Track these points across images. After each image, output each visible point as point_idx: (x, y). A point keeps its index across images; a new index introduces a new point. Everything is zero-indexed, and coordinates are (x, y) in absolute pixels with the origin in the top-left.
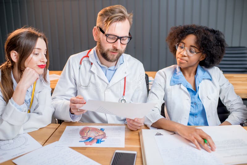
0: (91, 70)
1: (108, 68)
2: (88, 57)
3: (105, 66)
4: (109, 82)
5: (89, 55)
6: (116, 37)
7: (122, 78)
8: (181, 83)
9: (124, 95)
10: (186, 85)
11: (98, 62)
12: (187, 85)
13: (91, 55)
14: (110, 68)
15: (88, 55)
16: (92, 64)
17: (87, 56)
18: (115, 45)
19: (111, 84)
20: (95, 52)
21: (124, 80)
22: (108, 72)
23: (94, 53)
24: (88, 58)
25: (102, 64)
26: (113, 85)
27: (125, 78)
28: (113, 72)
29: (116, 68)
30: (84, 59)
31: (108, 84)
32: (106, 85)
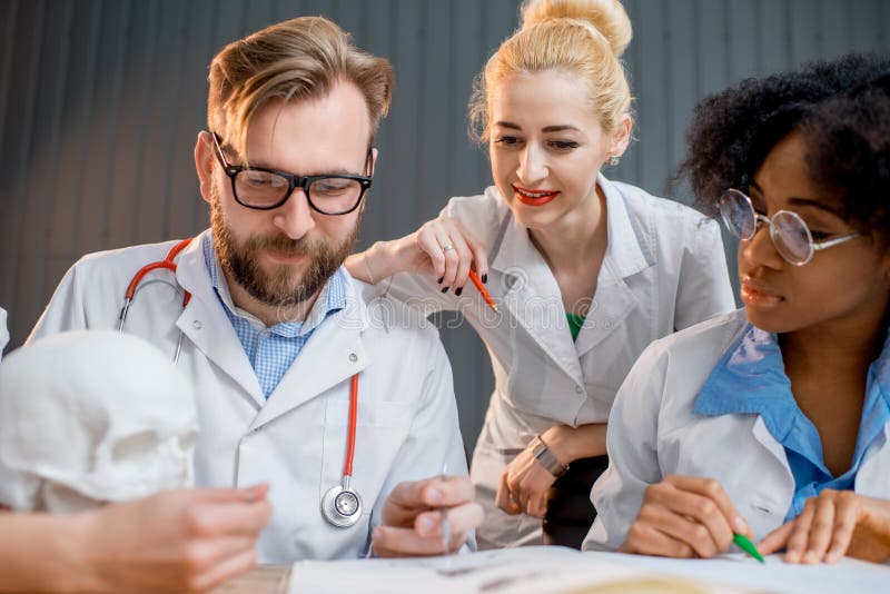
0: (177, 323)
1: (268, 325)
2: (173, 268)
3: (251, 319)
4: (267, 397)
5: (179, 260)
7: (341, 380)
8: (757, 415)
9: (347, 471)
10: (784, 431)
11: (221, 291)
12: (789, 432)
13: (190, 256)
14: (275, 330)
15: (175, 260)
16: (187, 296)
17: (169, 265)
19: (273, 409)
21: (346, 392)
22: (266, 345)
23: (206, 252)
24: (171, 273)
25: (236, 305)
26: (284, 415)
27: (354, 380)
28: (290, 348)
29: (305, 331)
30: (148, 277)
31: (259, 409)
32: (252, 411)
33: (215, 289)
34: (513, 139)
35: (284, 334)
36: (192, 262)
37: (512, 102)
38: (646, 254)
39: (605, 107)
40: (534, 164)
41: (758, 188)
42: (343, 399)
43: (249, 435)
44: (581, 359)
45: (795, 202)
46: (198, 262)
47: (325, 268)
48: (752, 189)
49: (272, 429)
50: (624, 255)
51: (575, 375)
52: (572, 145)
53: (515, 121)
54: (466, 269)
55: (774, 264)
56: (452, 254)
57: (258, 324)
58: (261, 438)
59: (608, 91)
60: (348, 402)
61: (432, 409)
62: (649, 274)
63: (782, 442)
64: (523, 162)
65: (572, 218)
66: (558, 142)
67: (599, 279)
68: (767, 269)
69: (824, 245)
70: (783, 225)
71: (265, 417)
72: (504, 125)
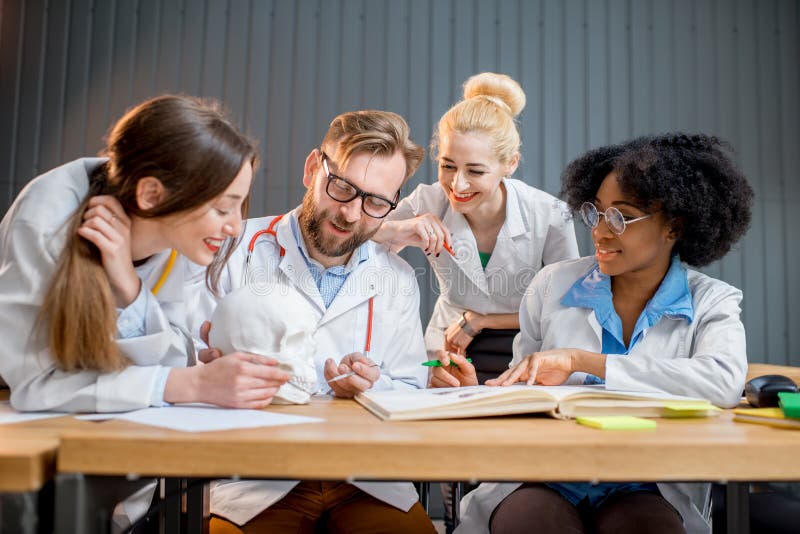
0: (279, 266)
1: (326, 268)
2: (274, 234)
3: (317, 264)
4: (327, 308)
5: (277, 228)
6: (354, 191)
7: (363, 300)
8: (592, 310)
9: (367, 349)
10: (604, 319)
11: (304, 249)
12: (606, 320)
13: (283, 228)
14: (330, 270)
15: (274, 229)
16: (282, 252)
17: (270, 231)
18: (344, 209)
19: (331, 313)
20: (297, 221)
21: (367, 305)
22: (326, 279)
23: (293, 225)
24: (272, 236)
25: (311, 256)
26: (335, 318)
27: (371, 301)
28: (338, 281)
29: (346, 272)
30: (260, 238)
31: (323, 314)
32: (320, 316)
33: (300, 249)
34: (451, 167)
35: (334, 272)
36: (286, 231)
37: (452, 148)
38: (526, 224)
39: (502, 152)
40: (461, 182)
41: (599, 201)
42: (365, 309)
43: (318, 328)
44: (489, 280)
45: (615, 203)
46: (289, 231)
47: (356, 242)
48: (596, 202)
49: (330, 325)
50: (514, 225)
51: (484, 289)
52: (481, 173)
53: (452, 158)
54: (441, 243)
55: (609, 236)
56: (434, 236)
57: (322, 267)
58: (323, 329)
59: (503, 144)
60: (367, 311)
61: (408, 314)
62: (529, 235)
63: (602, 325)
64: (455, 178)
65: (484, 207)
66: (474, 171)
67: (498, 237)
68: (606, 239)
69: (630, 222)
70: (612, 215)
71: (325, 320)
72: (446, 159)
